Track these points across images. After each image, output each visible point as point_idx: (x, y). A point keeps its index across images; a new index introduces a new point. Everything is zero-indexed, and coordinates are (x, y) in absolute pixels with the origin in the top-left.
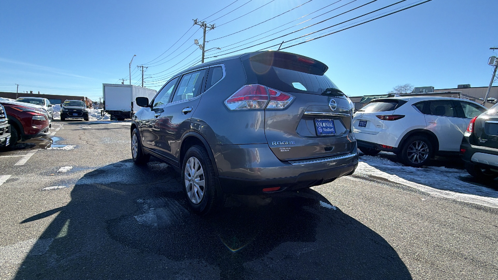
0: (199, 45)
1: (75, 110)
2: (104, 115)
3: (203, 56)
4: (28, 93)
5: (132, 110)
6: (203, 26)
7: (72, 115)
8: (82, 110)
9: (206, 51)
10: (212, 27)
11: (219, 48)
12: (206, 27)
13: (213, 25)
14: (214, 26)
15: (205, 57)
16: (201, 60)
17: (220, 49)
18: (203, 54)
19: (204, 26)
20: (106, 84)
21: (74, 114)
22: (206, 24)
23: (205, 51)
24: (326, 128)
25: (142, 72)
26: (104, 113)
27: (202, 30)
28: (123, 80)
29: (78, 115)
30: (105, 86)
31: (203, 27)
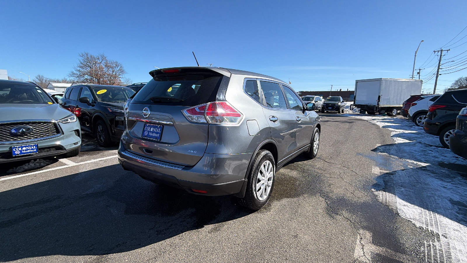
1: (330, 105)
2: (353, 108)
4: (338, 91)
5: (378, 104)
7: (328, 108)
8: (335, 104)
20: (358, 80)
21: (329, 108)
24: (153, 132)
25: (439, 57)
26: (354, 107)
28: (420, 69)
29: (332, 108)
30: (357, 82)
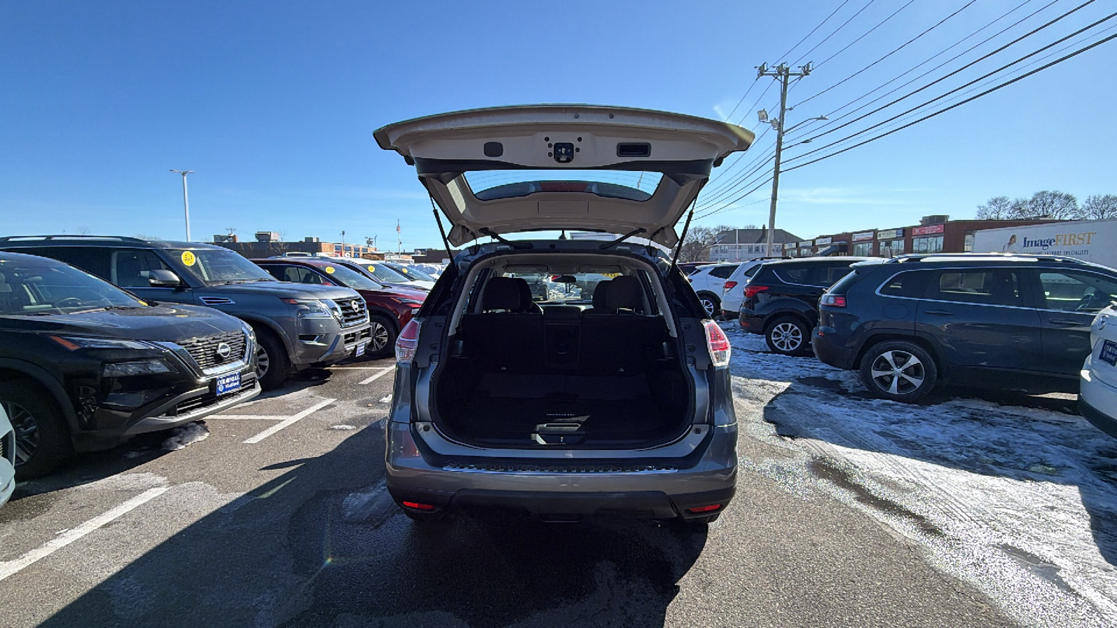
0: (771, 122)
3: (779, 143)
6: (781, 75)
9: (786, 131)
10: (805, 72)
11: (822, 118)
12: (786, 77)
13: (808, 64)
14: (808, 67)
15: (783, 147)
16: (774, 154)
17: (825, 119)
18: (779, 139)
19: (783, 72)
22: (787, 69)
23: (784, 133)
27: (778, 85)
31: (779, 77)
